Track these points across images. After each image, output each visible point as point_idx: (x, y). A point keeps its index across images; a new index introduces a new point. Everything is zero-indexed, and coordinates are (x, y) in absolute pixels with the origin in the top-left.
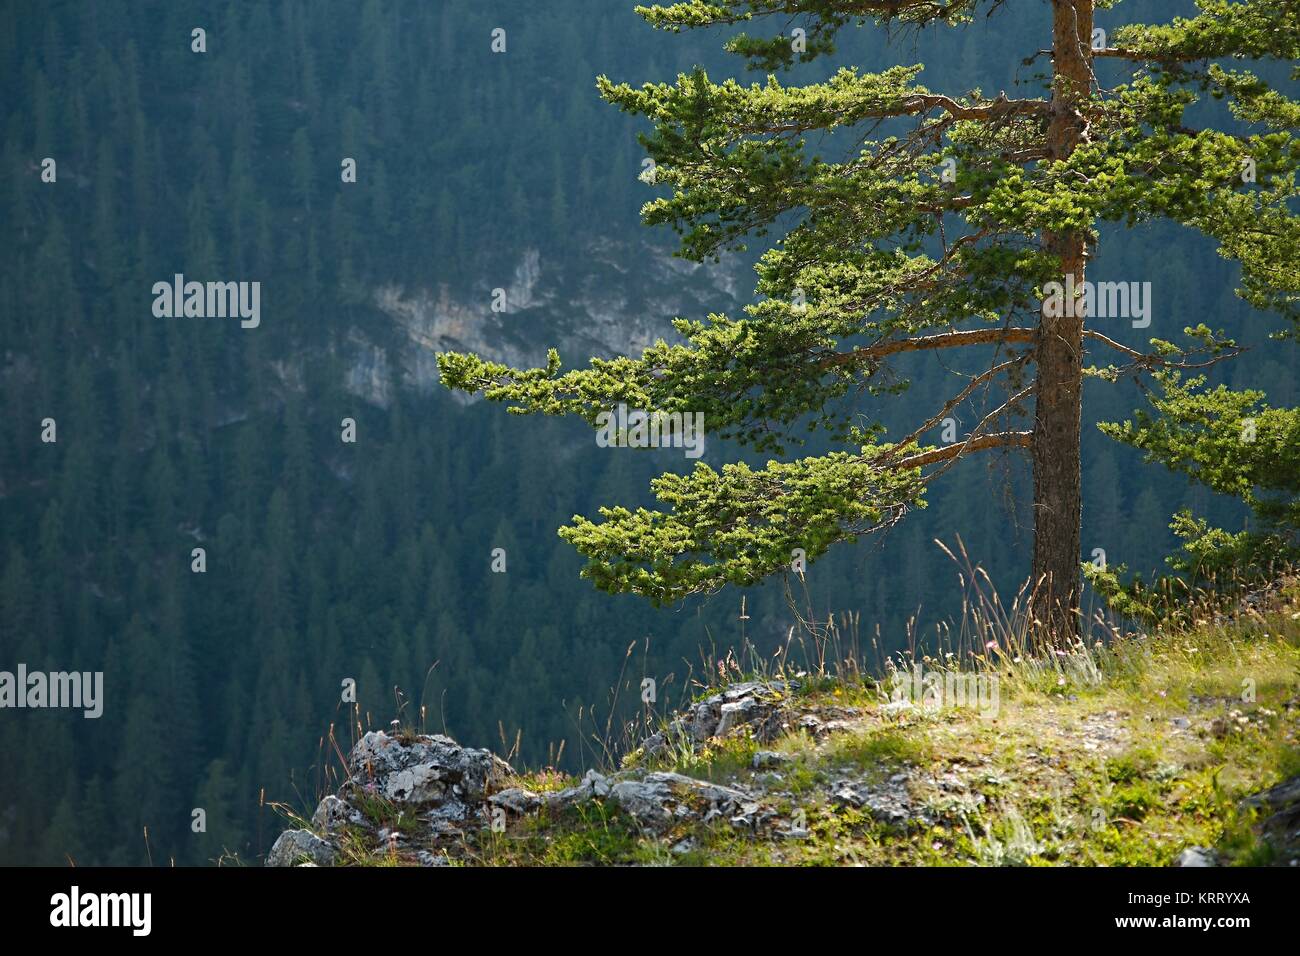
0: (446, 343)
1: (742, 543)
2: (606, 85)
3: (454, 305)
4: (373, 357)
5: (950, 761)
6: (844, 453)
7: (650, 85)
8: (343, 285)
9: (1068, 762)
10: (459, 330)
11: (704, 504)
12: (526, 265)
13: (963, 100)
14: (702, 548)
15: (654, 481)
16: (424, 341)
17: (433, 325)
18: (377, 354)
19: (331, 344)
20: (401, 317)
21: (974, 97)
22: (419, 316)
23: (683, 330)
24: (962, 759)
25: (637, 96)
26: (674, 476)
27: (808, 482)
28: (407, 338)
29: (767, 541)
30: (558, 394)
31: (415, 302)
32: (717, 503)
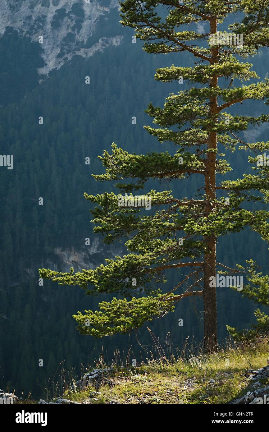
0: (73, 263)
1: (122, 321)
2: (86, 195)
3: (76, 253)
4: (54, 267)
5: (145, 394)
6: (152, 297)
7: (99, 195)
8: (46, 248)
9: (178, 394)
10: (77, 259)
11: (113, 311)
12: (95, 241)
13: (182, 200)
14: (112, 323)
15: (100, 303)
16: (67, 263)
17: (70, 258)
18: (55, 266)
19: (42, 263)
20: (61, 256)
21: (185, 200)
22: (66, 256)
23: (108, 262)
24: (149, 393)
25: (95, 198)
26: (106, 302)
27: (141, 305)
28: (63, 262)
29: (128, 321)
30: (72, 280)
31: (65, 252)
32: (117, 310)
